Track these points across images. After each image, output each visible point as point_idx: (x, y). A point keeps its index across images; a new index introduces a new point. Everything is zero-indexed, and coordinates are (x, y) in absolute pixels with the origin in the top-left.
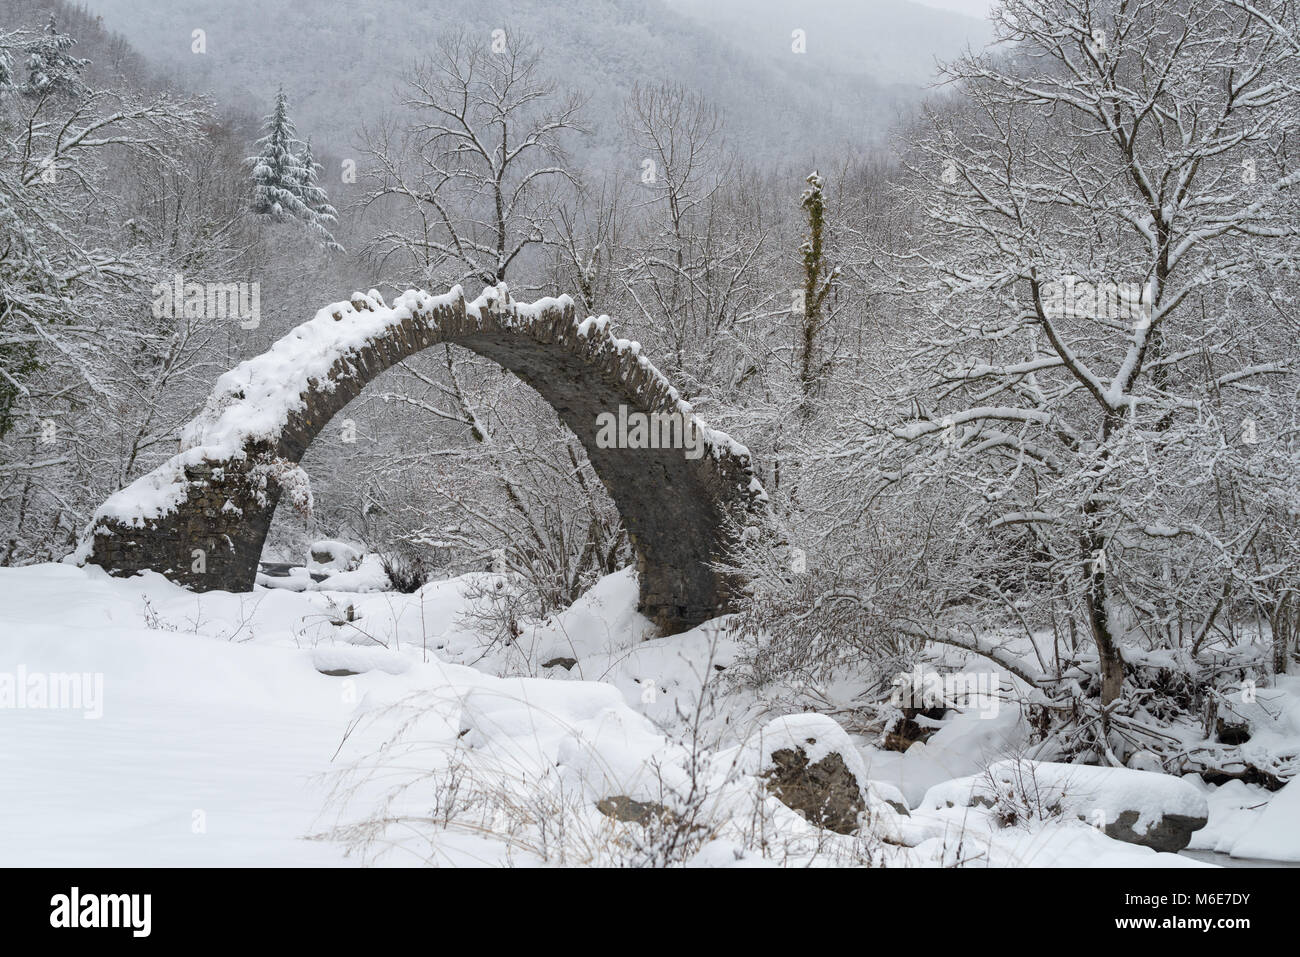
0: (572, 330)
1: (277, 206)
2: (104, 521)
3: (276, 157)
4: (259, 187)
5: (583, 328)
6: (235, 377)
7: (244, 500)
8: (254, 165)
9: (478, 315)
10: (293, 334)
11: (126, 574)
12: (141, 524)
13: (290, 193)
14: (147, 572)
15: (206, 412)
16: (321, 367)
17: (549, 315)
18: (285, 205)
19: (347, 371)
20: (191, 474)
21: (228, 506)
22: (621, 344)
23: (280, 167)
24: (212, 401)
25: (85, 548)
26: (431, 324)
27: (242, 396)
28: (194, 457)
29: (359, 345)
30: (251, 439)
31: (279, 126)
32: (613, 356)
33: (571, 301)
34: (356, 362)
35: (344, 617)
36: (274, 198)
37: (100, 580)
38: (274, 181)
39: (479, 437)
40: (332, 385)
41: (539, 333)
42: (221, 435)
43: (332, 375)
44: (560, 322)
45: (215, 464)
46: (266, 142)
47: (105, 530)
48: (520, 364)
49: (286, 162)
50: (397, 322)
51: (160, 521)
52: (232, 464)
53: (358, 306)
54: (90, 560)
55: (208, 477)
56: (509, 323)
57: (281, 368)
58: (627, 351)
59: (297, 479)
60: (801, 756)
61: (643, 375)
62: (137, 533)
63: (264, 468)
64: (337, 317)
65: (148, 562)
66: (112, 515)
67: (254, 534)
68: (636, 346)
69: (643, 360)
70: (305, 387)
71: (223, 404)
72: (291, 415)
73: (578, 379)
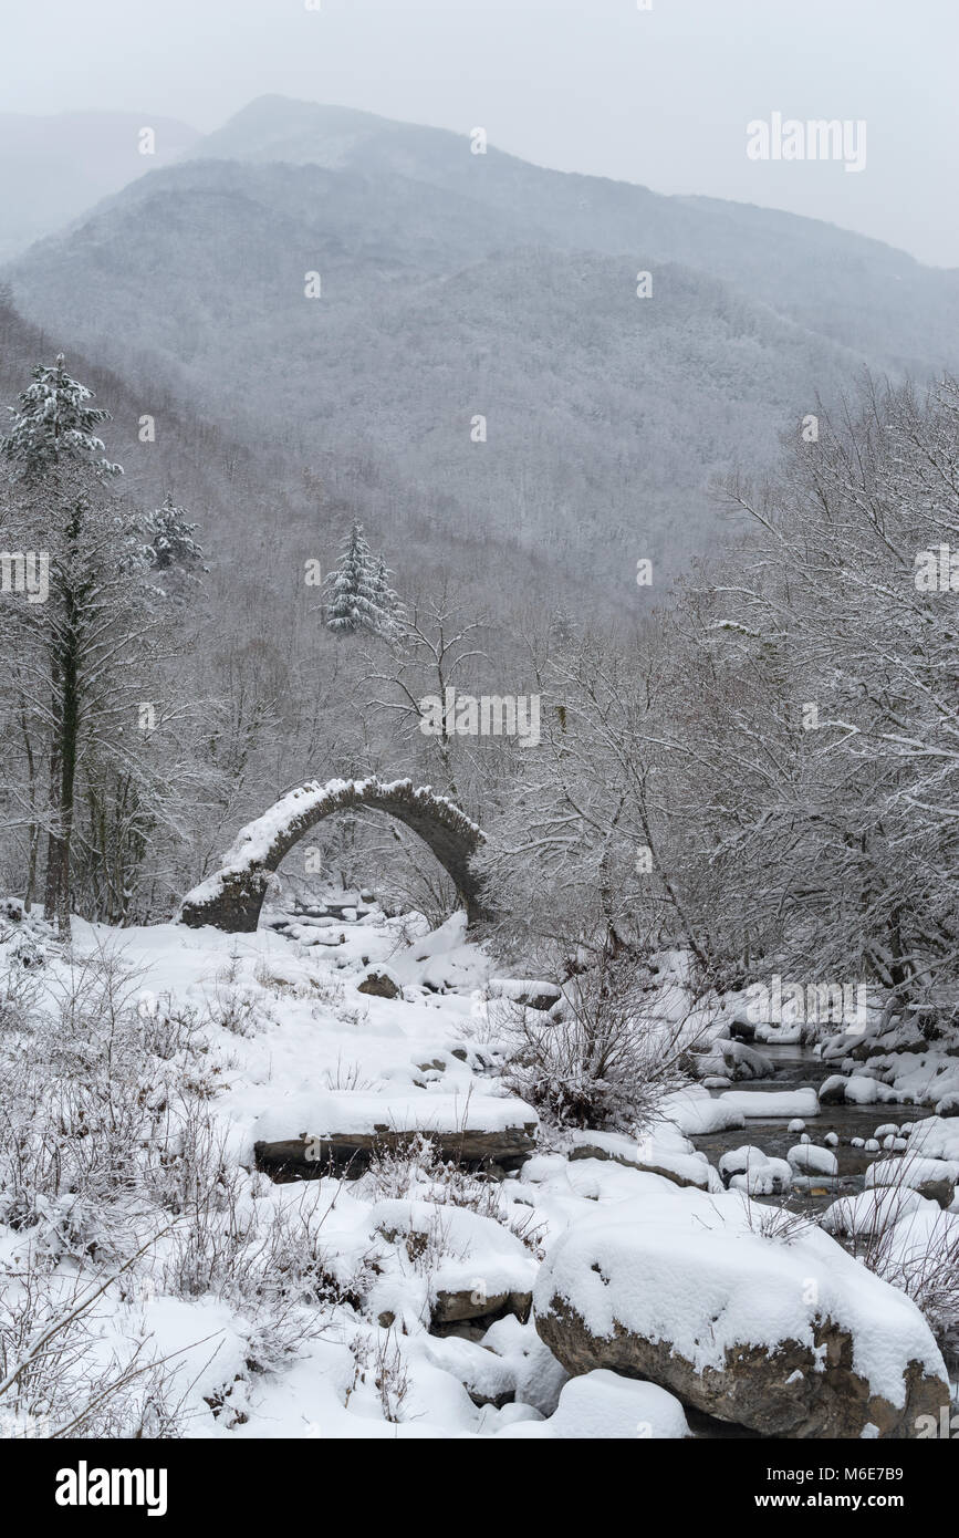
0: (411, 795)
1: (355, 611)
2: (186, 904)
3: (353, 571)
4: (340, 597)
5: (417, 793)
6: (247, 831)
7: (250, 890)
8: (336, 578)
9: (362, 793)
10: (274, 807)
11: (197, 927)
12: (203, 904)
13: (365, 600)
14: (207, 926)
15: (233, 848)
16: (284, 825)
17: (398, 789)
18: (362, 609)
19: (297, 825)
20: (225, 880)
21: (243, 893)
22: (438, 799)
23: (356, 578)
24: (236, 842)
25: (179, 916)
26: (338, 799)
27: (250, 839)
28: (226, 872)
29: (302, 813)
30: (252, 861)
31: (354, 545)
32: (434, 806)
33: (410, 781)
34: (301, 822)
35: (338, 941)
36: (353, 604)
37: (185, 930)
38: (353, 590)
39: (397, 838)
40: (290, 833)
41: (394, 798)
42: (239, 860)
43: (290, 828)
44: (405, 792)
45: (236, 874)
46: (344, 559)
47: (187, 908)
48: (392, 811)
49: (361, 574)
50: (320, 800)
51: (211, 902)
52: (243, 874)
53: (307, 790)
54: (181, 921)
55: (233, 880)
56: (378, 795)
57: (268, 825)
58: (442, 803)
59: (273, 878)
60: (376, 976)
61: (451, 814)
62: (201, 908)
63: (259, 875)
64: (296, 796)
65: (206, 921)
66: (190, 900)
67: (256, 905)
68: (446, 799)
69: (451, 806)
70: (277, 835)
71: (242, 844)
72: (271, 849)
73: (420, 817)
